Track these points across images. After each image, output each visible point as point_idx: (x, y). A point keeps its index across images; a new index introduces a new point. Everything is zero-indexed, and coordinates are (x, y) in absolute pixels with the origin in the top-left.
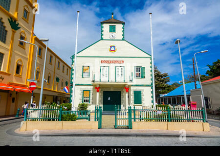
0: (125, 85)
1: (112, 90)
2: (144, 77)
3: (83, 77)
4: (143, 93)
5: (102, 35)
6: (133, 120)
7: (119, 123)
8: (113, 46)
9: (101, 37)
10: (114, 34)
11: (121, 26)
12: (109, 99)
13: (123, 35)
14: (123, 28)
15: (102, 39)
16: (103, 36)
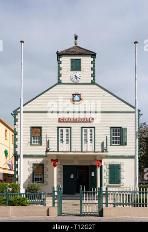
0: (96, 155)
1: (76, 163)
2: (126, 144)
3: (31, 145)
4: (123, 168)
5: (60, 75)
6: (104, 205)
7: (86, 209)
8: (78, 94)
9: (59, 79)
10: (78, 73)
11: (90, 59)
12: (72, 176)
13: (93, 76)
14: (93, 63)
15: (59, 83)
16: (61, 78)
